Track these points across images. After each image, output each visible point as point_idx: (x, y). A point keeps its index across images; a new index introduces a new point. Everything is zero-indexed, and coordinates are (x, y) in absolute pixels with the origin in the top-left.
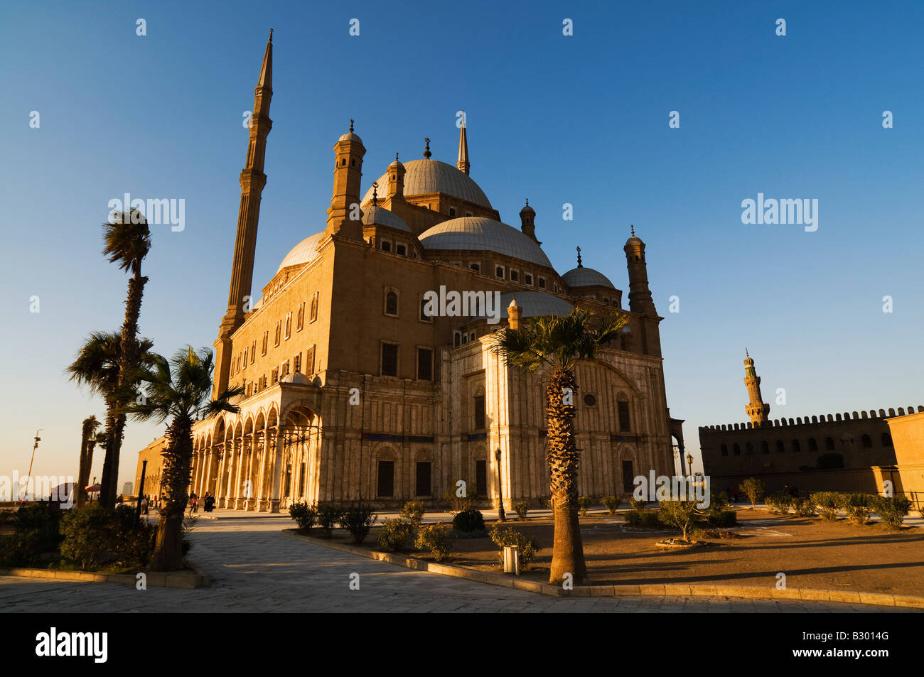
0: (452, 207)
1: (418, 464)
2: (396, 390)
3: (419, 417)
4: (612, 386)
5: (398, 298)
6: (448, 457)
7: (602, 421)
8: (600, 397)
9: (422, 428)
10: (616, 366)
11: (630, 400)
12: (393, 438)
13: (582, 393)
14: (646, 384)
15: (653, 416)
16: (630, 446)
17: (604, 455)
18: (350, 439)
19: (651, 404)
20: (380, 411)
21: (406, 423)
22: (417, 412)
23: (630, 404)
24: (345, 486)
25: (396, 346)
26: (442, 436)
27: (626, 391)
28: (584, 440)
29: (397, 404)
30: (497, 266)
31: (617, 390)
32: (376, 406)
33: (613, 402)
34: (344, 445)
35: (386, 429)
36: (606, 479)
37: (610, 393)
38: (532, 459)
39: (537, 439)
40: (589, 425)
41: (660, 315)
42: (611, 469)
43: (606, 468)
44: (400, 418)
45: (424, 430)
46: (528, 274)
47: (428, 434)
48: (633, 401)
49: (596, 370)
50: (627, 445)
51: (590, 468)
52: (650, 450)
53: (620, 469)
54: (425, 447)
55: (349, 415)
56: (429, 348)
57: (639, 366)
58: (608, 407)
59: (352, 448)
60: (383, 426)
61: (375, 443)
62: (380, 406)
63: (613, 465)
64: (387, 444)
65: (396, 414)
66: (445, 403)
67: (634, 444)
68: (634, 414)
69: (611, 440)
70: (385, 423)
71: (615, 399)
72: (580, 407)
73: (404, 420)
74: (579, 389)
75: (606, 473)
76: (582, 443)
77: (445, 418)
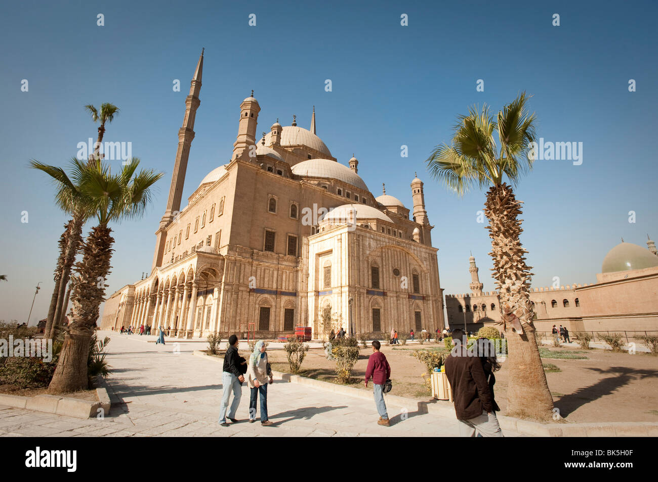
0: (309, 154)
1: (286, 310)
2: (273, 261)
3: (287, 279)
4: (410, 264)
5: (277, 202)
6: (305, 306)
8: (402, 271)
9: (289, 286)
11: (420, 273)
12: (270, 292)
13: (392, 267)
15: (433, 284)
16: (420, 302)
17: (405, 306)
18: (242, 291)
19: (432, 276)
20: (262, 274)
21: (279, 283)
22: (286, 275)
23: (419, 276)
24: (238, 322)
25: (274, 233)
26: (302, 292)
27: (417, 267)
28: (392, 297)
29: (273, 270)
30: (338, 188)
31: (412, 267)
32: (260, 271)
33: (410, 274)
34: (238, 295)
35: (266, 286)
36: (405, 323)
37: (408, 268)
38: (362, 308)
39: (365, 295)
40: (396, 288)
41: (431, 225)
42: (408, 317)
43: (405, 315)
44: (275, 279)
45: (290, 288)
46: (356, 195)
47: (293, 290)
48: (421, 274)
49: (400, 253)
50: (417, 301)
51: (396, 315)
52: (431, 305)
53: (413, 316)
54: (291, 299)
55: (242, 275)
56: (295, 236)
57: (425, 253)
59: (244, 297)
60: (264, 284)
61: (259, 295)
62: (262, 271)
63: (410, 314)
64: (266, 296)
65: (273, 277)
66: (304, 271)
67: (422, 301)
68: (422, 282)
69: (409, 298)
70: (266, 282)
71: (411, 272)
72: (391, 277)
73: (277, 280)
74: (390, 265)
75: (405, 318)
76: (392, 299)
77: (304, 281)
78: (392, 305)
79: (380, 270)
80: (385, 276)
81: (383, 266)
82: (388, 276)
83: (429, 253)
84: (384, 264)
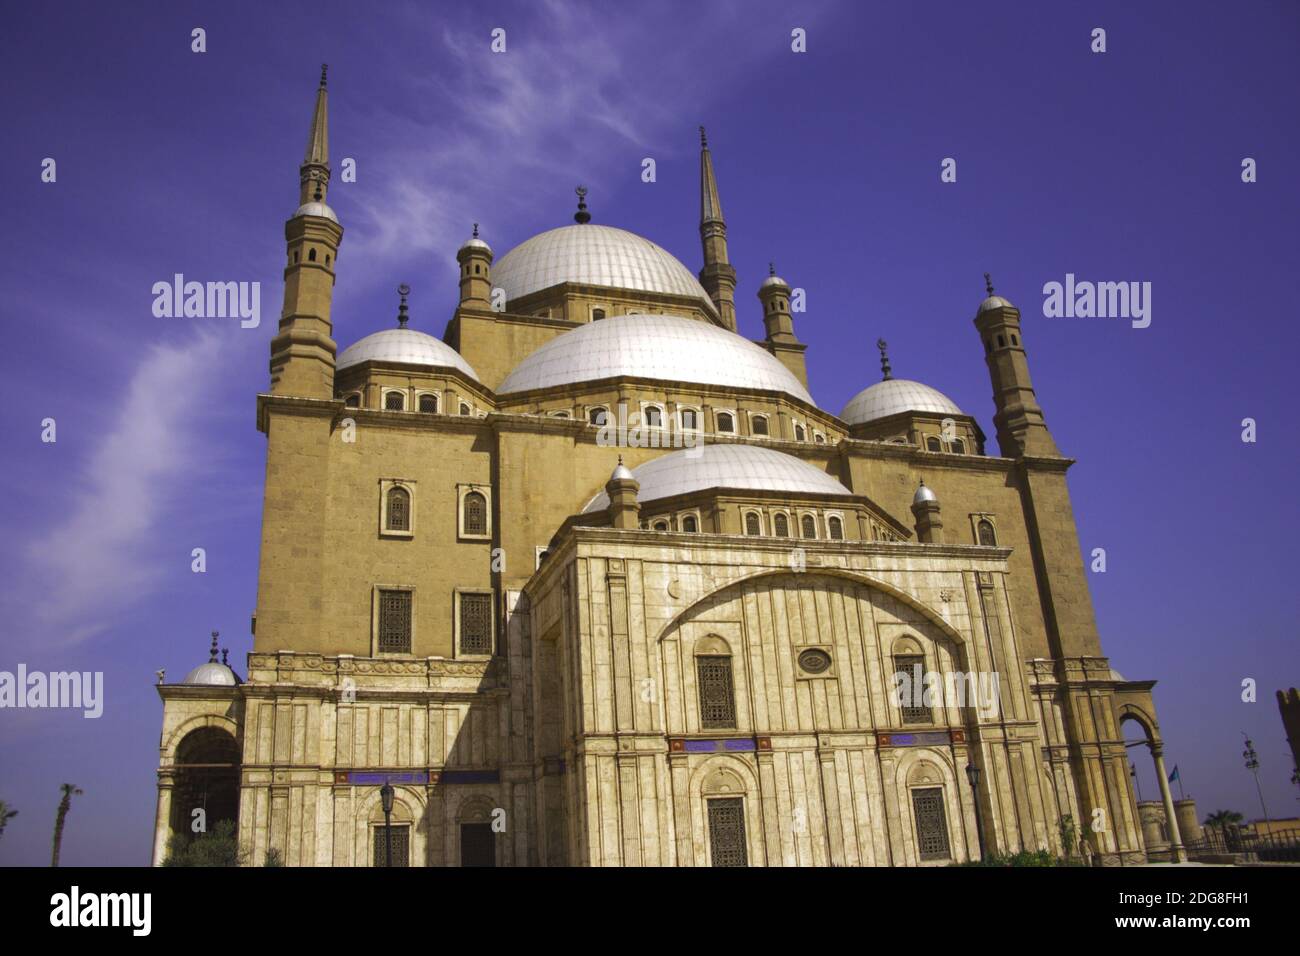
0: (598, 307)
1: (464, 828)
2: (409, 682)
4: (877, 624)
5: (412, 495)
6: (528, 810)
7: (849, 704)
8: (842, 652)
9: (471, 755)
10: (879, 578)
11: (928, 652)
13: (792, 647)
14: (966, 611)
16: (932, 754)
17: (858, 778)
18: (304, 785)
20: (374, 725)
21: (434, 746)
23: (929, 660)
25: (408, 593)
26: (512, 768)
27: (914, 631)
28: (800, 751)
31: (890, 633)
32: (365, 717)
33: (880, 659)
34: (287, 797)
35: (390, 758)
37: (870, 638)
39: (661, 759)
40: (814, 717)
42: (878, 812)
43: (863, 811)
44: (418, 737)
45: (475, 758)
47: (486, 763)
50: (923, 754)
53: (905, 809)
54: (481, 792)
56: (483, 590)
57: (945, 572)
58: (866, 672)
60: (380, 755)
61: (364, 790)
63: (884, 802)
64: (393, 791)
65: (411, 729)
66: (517, 699)
69: (877, 745)
70: (387, 748)
71: (887, 652)
72: (788, 679)
73: (427, 740)
74: (784, 640)
75: (863, 819)
76: (794, 758)
77: (520, 728)
78: (797, 780)
79: (738, 664)
80: (758, 684)
81: (746, 648)
82: (772, 680)
83: (963, 572)
84: (754, 638)
